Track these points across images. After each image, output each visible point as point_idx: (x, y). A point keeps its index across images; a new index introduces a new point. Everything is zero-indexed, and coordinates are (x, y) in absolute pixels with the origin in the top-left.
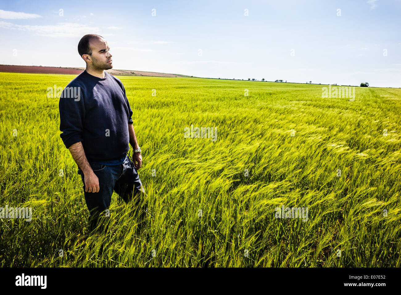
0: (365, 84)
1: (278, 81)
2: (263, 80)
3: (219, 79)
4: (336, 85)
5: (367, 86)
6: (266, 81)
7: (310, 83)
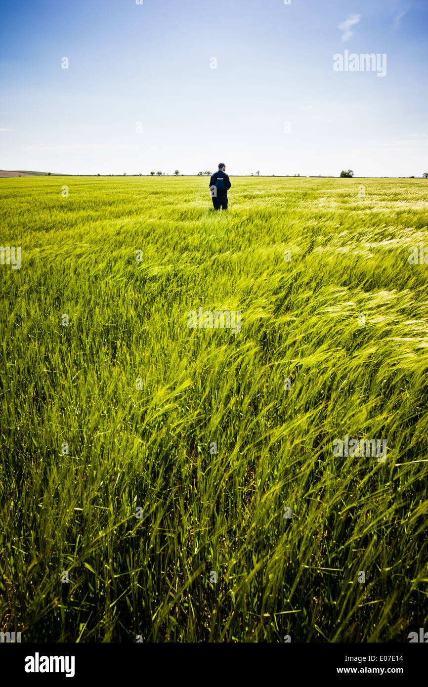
0: (348, 173)
1: (203, 174)
2: (177, 173)
3: (99, 175)
4: (299, 176)
5: (351, 177)
6: (183, 175)
7: (257, 175)
